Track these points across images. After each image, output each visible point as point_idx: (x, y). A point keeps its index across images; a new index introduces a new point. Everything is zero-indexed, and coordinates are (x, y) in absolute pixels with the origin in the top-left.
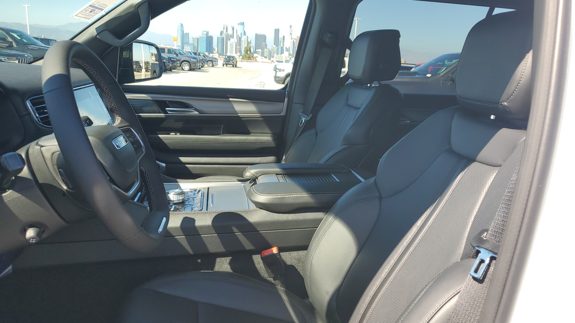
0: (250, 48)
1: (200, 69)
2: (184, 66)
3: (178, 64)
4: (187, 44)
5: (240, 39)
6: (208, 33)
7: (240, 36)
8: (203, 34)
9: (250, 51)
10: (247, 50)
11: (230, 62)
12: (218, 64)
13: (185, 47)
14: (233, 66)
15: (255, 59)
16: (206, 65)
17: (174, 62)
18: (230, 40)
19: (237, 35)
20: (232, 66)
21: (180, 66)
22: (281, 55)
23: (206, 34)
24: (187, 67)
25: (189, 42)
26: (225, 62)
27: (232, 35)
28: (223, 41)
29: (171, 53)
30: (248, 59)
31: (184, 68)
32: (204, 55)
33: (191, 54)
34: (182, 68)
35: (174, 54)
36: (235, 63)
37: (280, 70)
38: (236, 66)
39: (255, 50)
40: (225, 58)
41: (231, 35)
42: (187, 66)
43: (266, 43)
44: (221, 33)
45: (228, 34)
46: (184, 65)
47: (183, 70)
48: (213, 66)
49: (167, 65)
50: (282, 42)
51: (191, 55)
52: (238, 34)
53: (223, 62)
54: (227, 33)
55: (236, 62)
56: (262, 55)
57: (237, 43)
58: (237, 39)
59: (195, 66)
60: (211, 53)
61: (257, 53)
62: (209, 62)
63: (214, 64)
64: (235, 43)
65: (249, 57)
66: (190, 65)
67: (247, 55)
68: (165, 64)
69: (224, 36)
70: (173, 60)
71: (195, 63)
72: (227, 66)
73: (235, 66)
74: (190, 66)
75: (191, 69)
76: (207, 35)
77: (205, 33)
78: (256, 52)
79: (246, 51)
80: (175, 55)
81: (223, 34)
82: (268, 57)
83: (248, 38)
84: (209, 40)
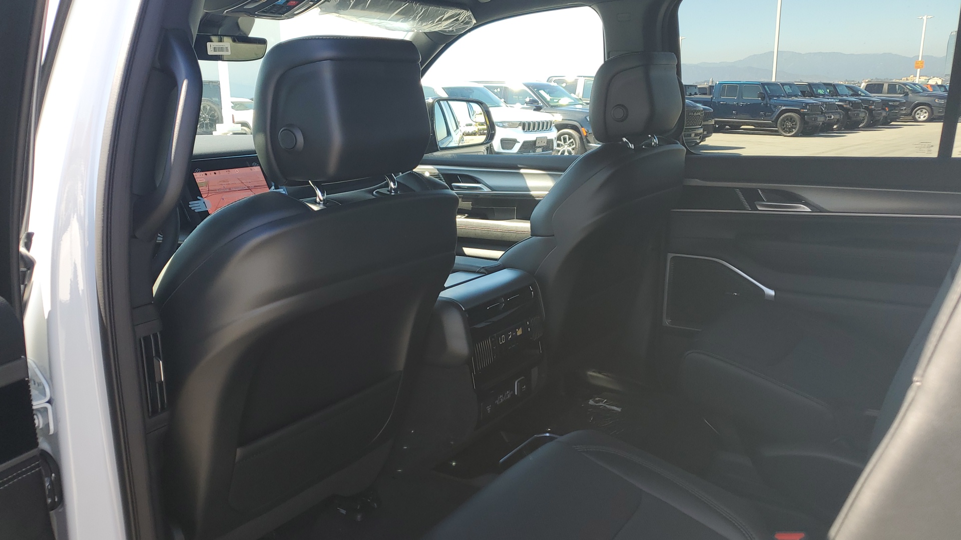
3: (903, 109)
17: (895, 107)
21: (911, 114)
24: (924, 116)
29: (895, 93)
31: (917, 116)
34: (914, 118)
42: (926, 112)
46: (919, 111)
47: (916, 121)
49: (878, 114)
51: (943, 93)
66: (930, 111)
70: (891, 105)
74: (932, 113)
80: (901, 95)
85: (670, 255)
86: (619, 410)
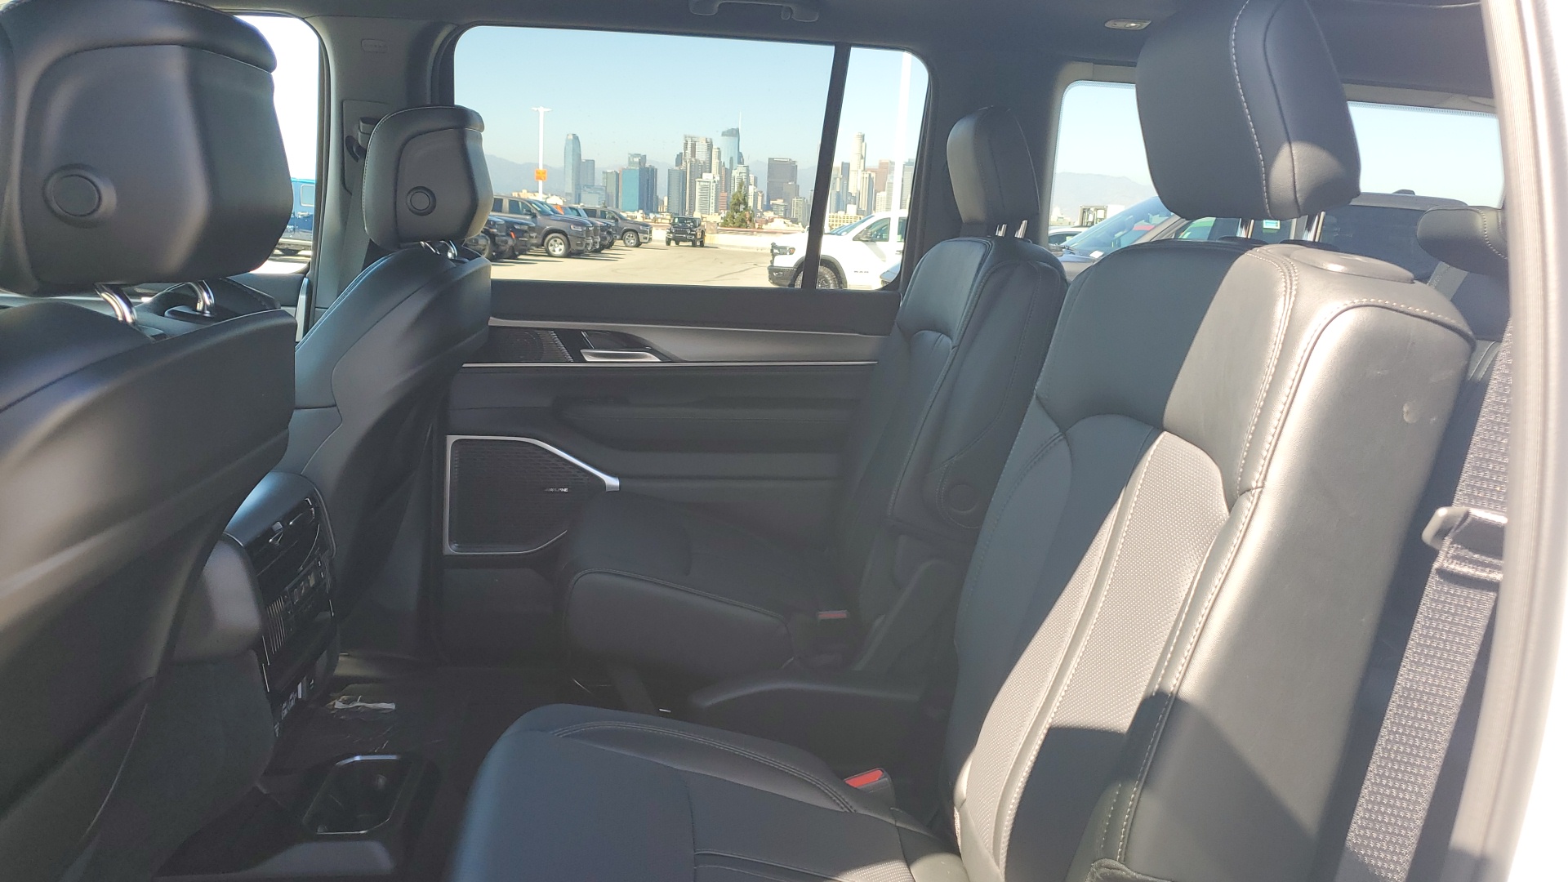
0: (746, 195)
1: (598, 251)
2: (551, 245)
3: (532, 237)
4: (588, 187)
5: (726, 174)
6: (643, 159)
7: (727, 166)
8: (630, 163)
9: (746, 204)
10: (738, 200)
11: (686, 233)
12: (650, 239)
13: (584, 196)
14: (694, 245)
15: (757, 226)
16: (618, 243)
17: (522, 233)
18: (702, 178)
19: (720, 162)
20: (690, 244)
21: (543, 245)
22: (836, 214)
23: (640, 163)
24: (559, 248)
25: (594, 183)
26: (671, 232)
27: (708, 165)
28: (684, 179)
29: (519, 213)
30: (739, 227)
31: (551, 248)
32: (616, 217)
33: (579, 215)
34: (547, 251)
35: (526, 214)
36: (699, 237)
37: (784, 251)
38: (702, 245)
39: (768, 201)
40: (673, 224)
41: (704, 162)
42: (561, 244)
43: (796, 183)
44: (679, 159)
45: (696, 160)
46: (552, 242)
47: (550, 255)
48: (638, 245)
49: (502, 241)
50: (838, 179)
51: (578, 218)
52: (722, 160)
53: (668, 233)
54: (693, 160)
55: (703, 232)
56: (785, 214)
57: (721, 184)
58: (720, 173)
59: (581, 245)
60: (652, 212)
61: (771, 210)
62: (628, 234)
63: (641, 240)
64: (714, 184)
65: (743, 221)
66: (566, 243)
67: (737, 215)
68: (497, 238)
69: (686, 166)
70: (518, 229)
71: (579, 236)
72: (677, 243)
73: (699, 242)
74: (568, 244)
75: (569, 255)
76: (642, 164)
77: (637, 160)
78: (768, 208)
79: (735, 204)
80: (528, 217)
81: (683, 162)
82: (800, 219)
83: (748, 170)
84: (647, 177)
85: (451, 439)
86: (392, 706)
